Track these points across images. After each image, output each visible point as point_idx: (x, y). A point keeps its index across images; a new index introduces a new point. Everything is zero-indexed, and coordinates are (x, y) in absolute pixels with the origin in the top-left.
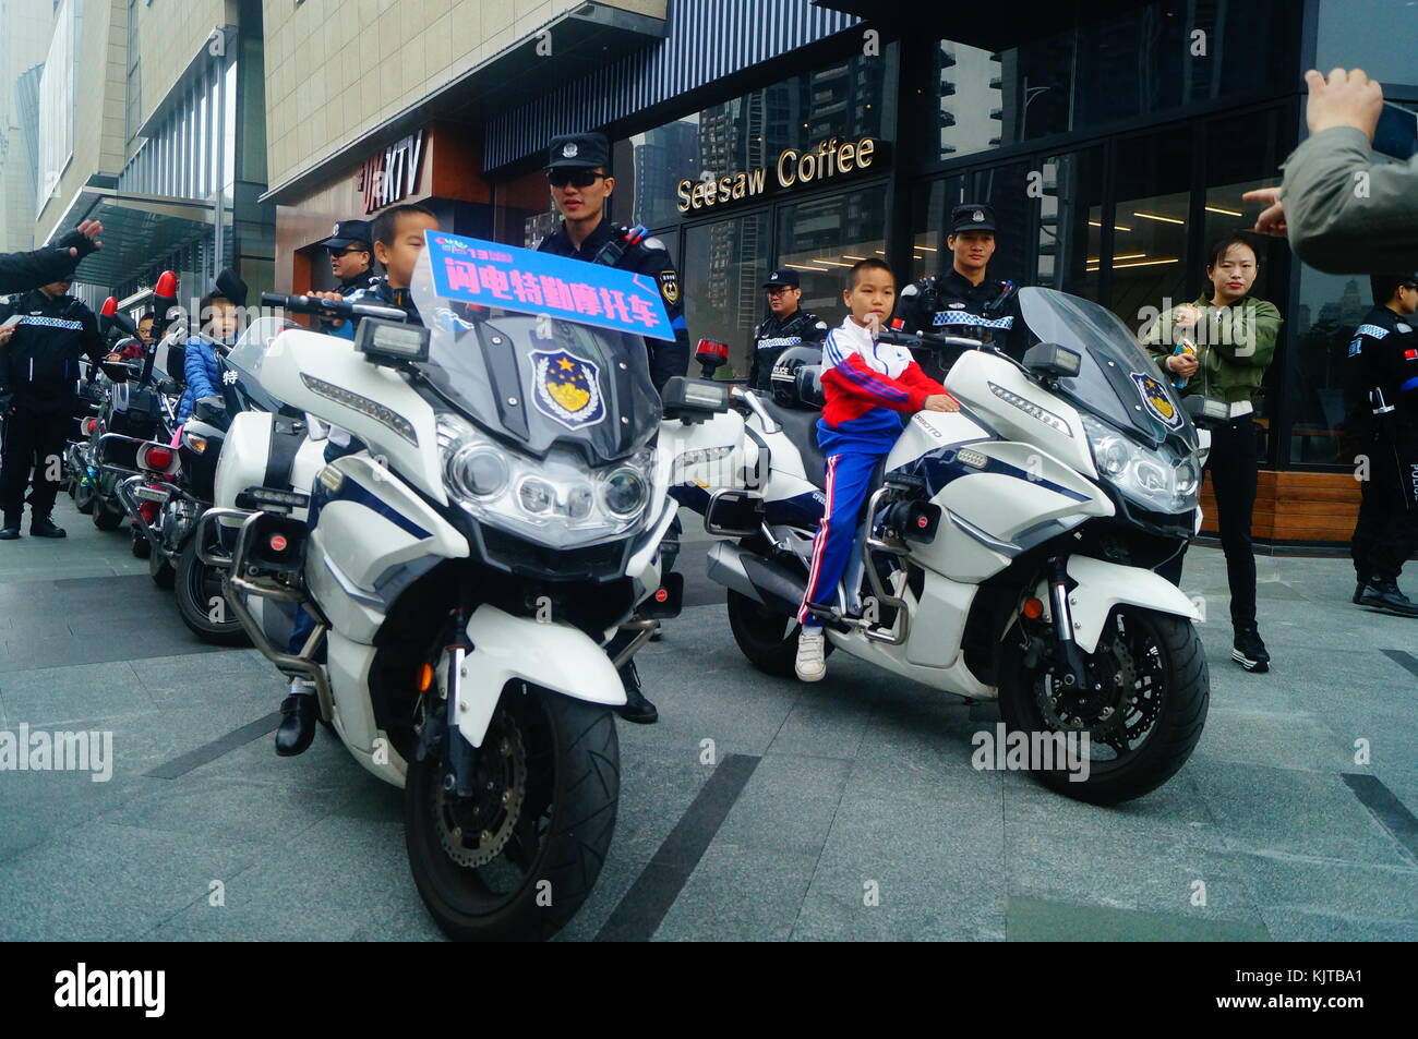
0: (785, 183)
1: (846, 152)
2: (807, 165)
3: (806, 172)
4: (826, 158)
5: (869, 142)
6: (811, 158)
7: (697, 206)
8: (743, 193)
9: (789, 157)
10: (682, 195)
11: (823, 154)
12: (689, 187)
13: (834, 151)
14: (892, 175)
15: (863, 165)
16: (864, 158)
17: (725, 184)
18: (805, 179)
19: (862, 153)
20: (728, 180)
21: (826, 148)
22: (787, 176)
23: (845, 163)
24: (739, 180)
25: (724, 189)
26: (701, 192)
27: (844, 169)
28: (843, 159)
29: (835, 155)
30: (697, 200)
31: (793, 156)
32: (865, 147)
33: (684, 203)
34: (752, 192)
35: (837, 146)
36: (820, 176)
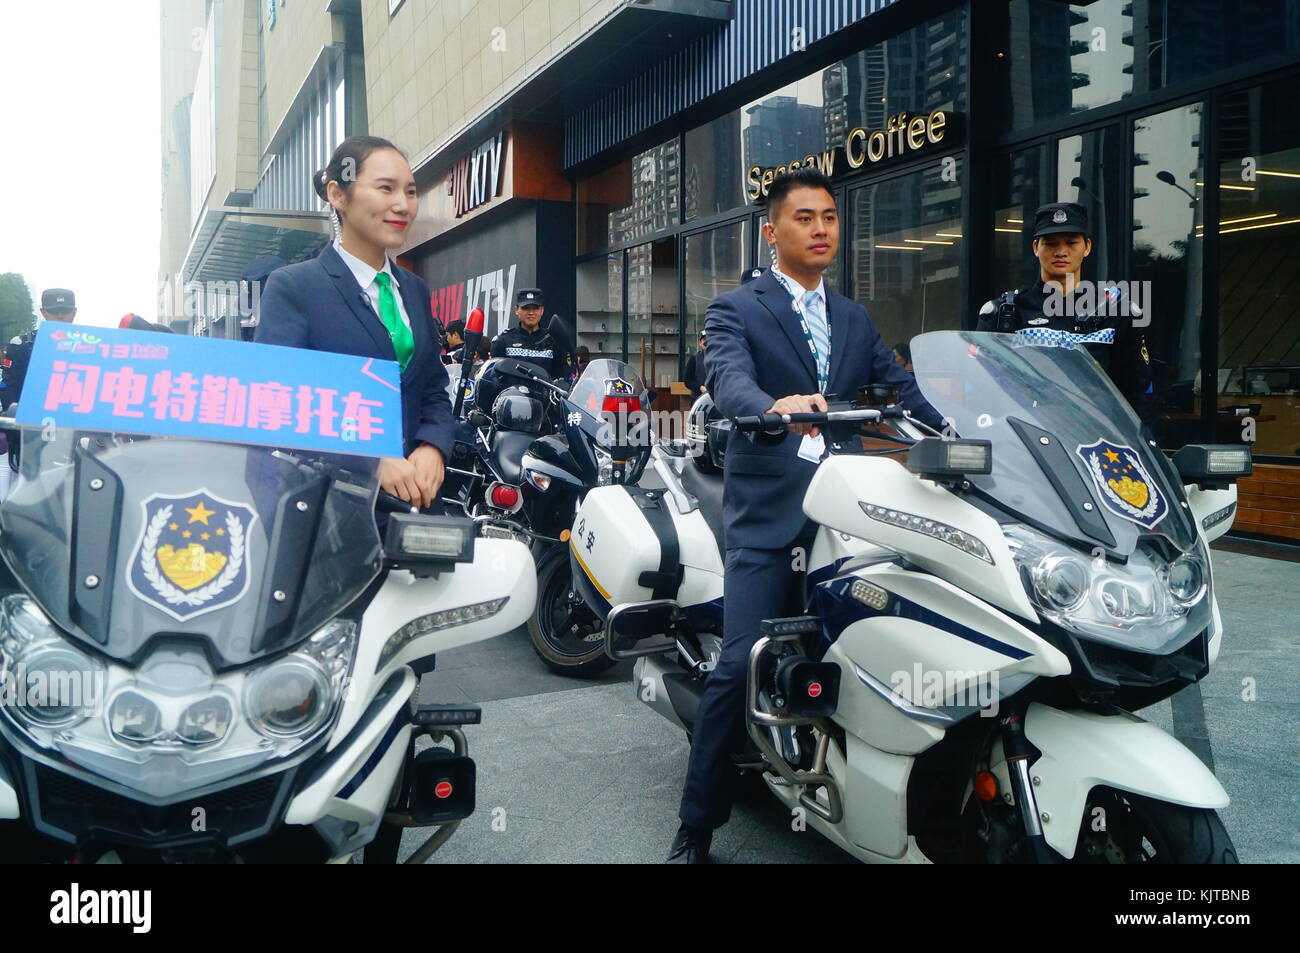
0: (854, 164)
1: (916, 127)
2: (876, 142)
3: (876, 150)
4: (895, 135)
5: (941, 115)
6: (880, 136)
9: (857, 136)
11: (893, 130)
12: (758, 173)
13: (904, 126)
14: (967, 148)
15: (935, 139)
16: (936, 132)
18: (875, 158)
19: (933, 127)
21: (895, 124)
22: (856, 156)
23: (916, 139)
27: (915, 146)
28: (914, 134)
29: (905, 131)
31: (861, 133)
32: (936, 120)
35: (907, 121)
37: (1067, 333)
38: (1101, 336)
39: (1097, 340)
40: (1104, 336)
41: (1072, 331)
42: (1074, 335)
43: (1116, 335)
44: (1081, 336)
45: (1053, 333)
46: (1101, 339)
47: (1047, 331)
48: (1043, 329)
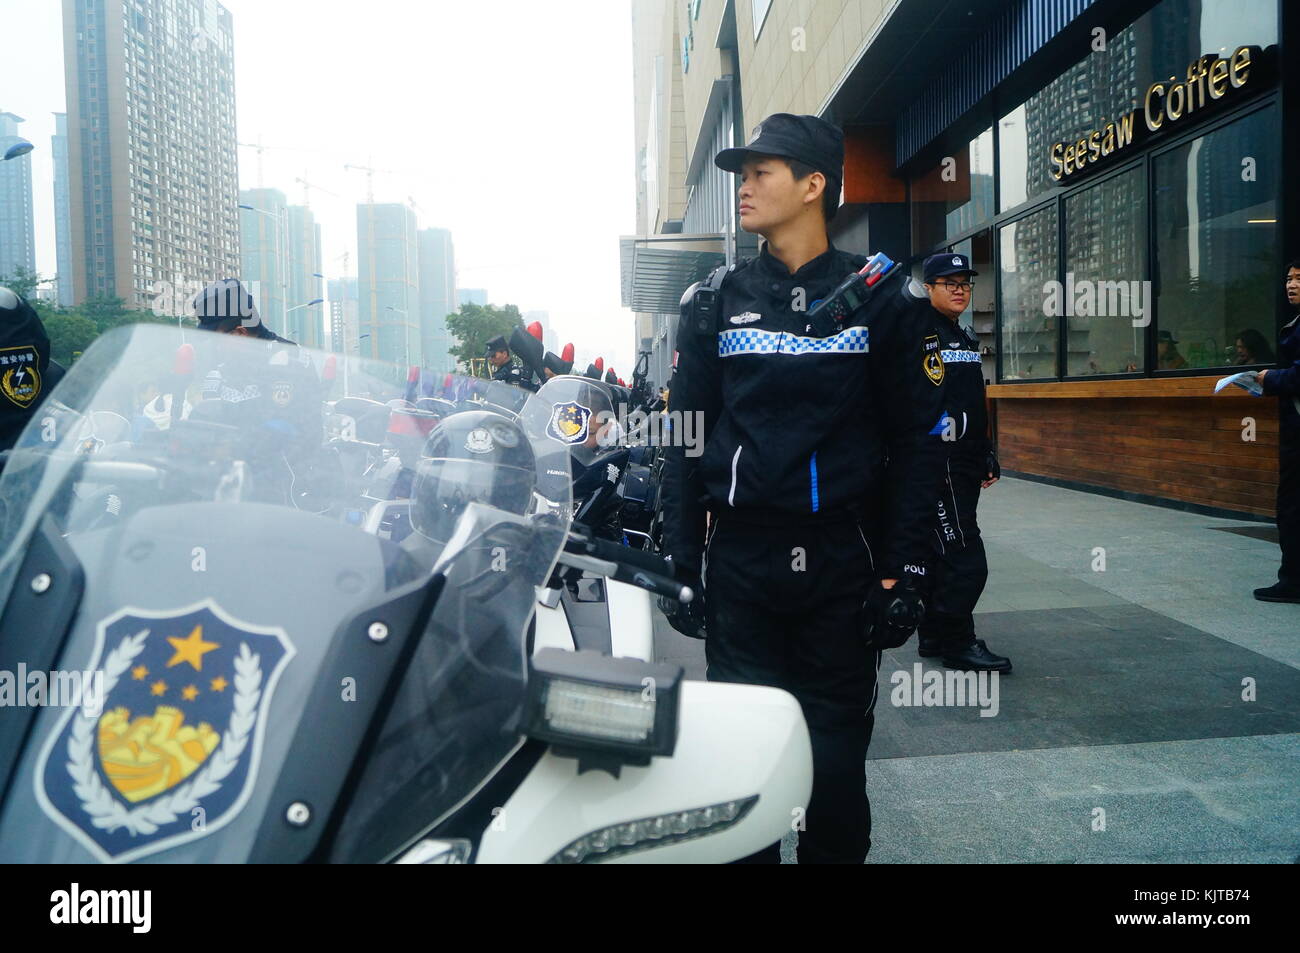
0: (1154, 126)
1: (1218, 71)
2: (1175, 99)
3: (1175, 108)
4: (1195, 84)
6: (1179, 89)
7: (1069, 171)
8: (1112, 148)
9: (1156, 93)
10: (1056, 161)
12: (1060, 150)
13: (1204, 74)
14: (1279, 91)
15: (1238, 83)
17: (1094, 140)
18: (1174, 116)
19: (1237, 68)
20: (1097, 135)
21: (1195, 73)
22: (1154, 118)
23: (1218, 86)
24: (1108, 132)
25: (1094, 146)
26: (1073, 154)
27: (1217, 95)
28: (1215, 80)
29: (1206, 78)
30: (1069, 164)
31: (1161, 90)
33: (1056, 170)
34: (1120, 146)
36: (1190, 108)
37: (790, 336)
38: (842, 341)
39: (834, 349)
40: (848, 341)
41: (803, 333)
42: (801, 339)
43: (872, 337)
44: (813, 340)
45: (766, 337)
46: (841, 347)
47: (755, 334)
48: (750, 331)
